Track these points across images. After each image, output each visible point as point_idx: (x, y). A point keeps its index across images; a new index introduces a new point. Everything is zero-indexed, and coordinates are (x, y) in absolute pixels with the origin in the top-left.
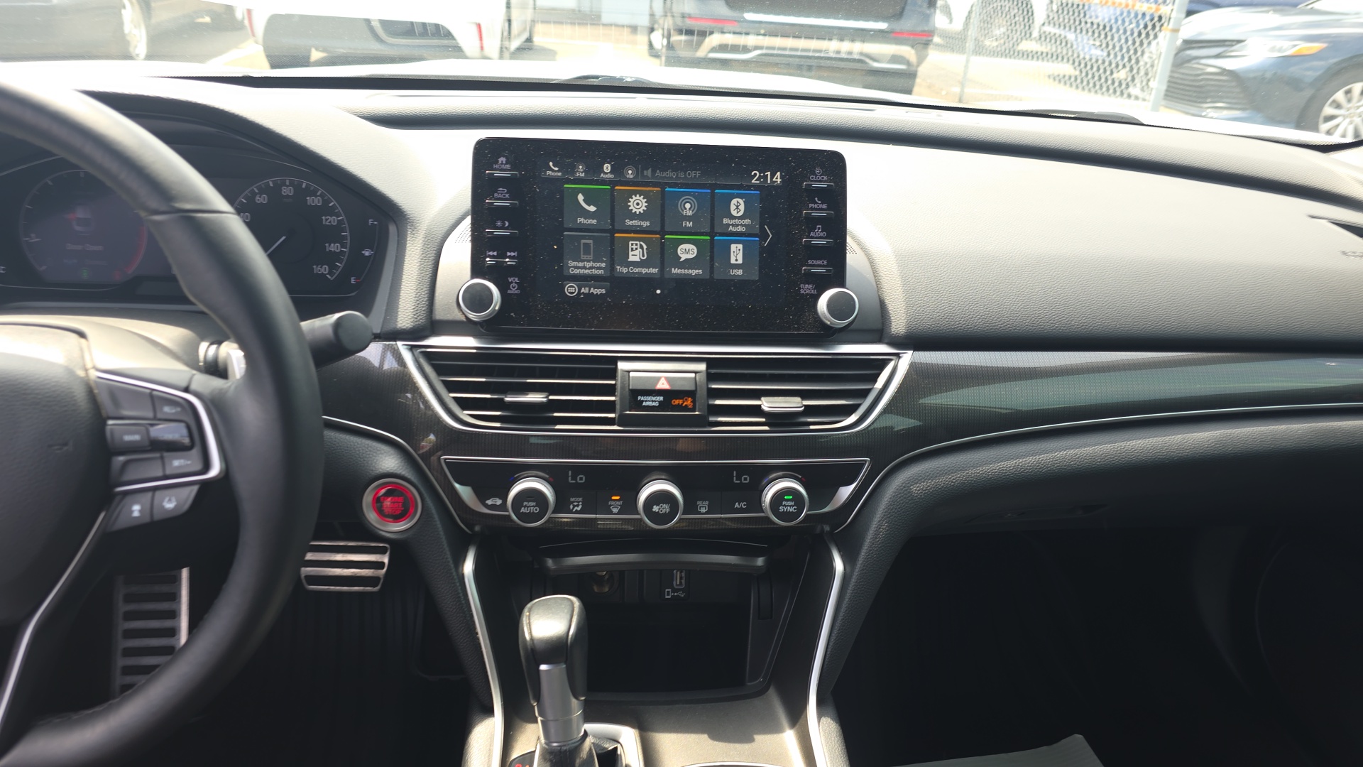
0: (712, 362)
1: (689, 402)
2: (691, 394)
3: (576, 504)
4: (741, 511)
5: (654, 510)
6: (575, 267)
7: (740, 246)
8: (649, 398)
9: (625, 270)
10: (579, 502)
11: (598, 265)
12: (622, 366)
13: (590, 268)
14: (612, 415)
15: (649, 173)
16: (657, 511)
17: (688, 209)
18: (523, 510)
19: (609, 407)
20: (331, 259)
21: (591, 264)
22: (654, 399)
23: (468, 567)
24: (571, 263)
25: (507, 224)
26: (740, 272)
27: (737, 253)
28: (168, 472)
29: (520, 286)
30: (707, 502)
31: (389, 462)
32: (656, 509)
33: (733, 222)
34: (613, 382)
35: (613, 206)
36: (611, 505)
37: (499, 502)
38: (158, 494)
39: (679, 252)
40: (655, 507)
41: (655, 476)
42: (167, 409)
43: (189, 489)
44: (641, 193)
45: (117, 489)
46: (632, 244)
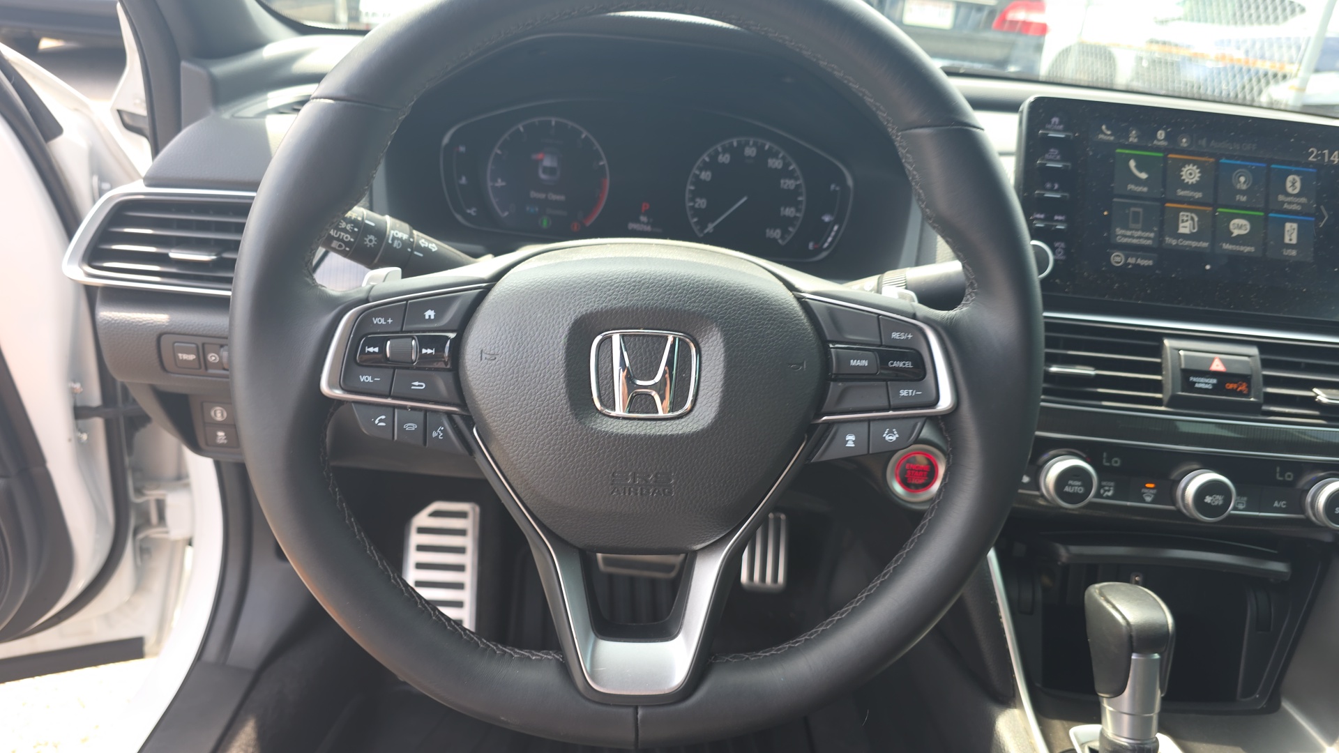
0: (1264, 346)
1: (1243, 388)
2: (1245, 378)
3: (1107, 488)
4: (1279, 510)
5: (1206, 501)
6: (1123, 235)
7: (1295, 226)
8: (1202, 380)
9: (1174, 242)
10: (1110, 487)
11: (1147, 234)
12: (1167, 342)
13: (1139, 237)
14: (1159, 396)
15: (1203, 142)
16: (1209, 502)
17: (1242, 182)
18: (1067, 489)
19: (1157, 386)
20: (785, 223)
21: (1139, 233)
22: (1207, 380)
24: (1119, 231)
25: (1056, 186)
26: (1294, 253)
27: (1291, 233)
29: (1069, 252)
30: (1245, 499)
32: (1208, 499)
33: (1289, 199)
34: (1158, 360)
35: (1165, 175)
36: (1144, 493)
38: (876, 425)
39: (1231, 227)
40: (1207, 497)
41: (1195, 466)
42: (895, 335)
43: (912, 422)
44: (1194, 163)
45: (825, 418)
46: (1183, 215)
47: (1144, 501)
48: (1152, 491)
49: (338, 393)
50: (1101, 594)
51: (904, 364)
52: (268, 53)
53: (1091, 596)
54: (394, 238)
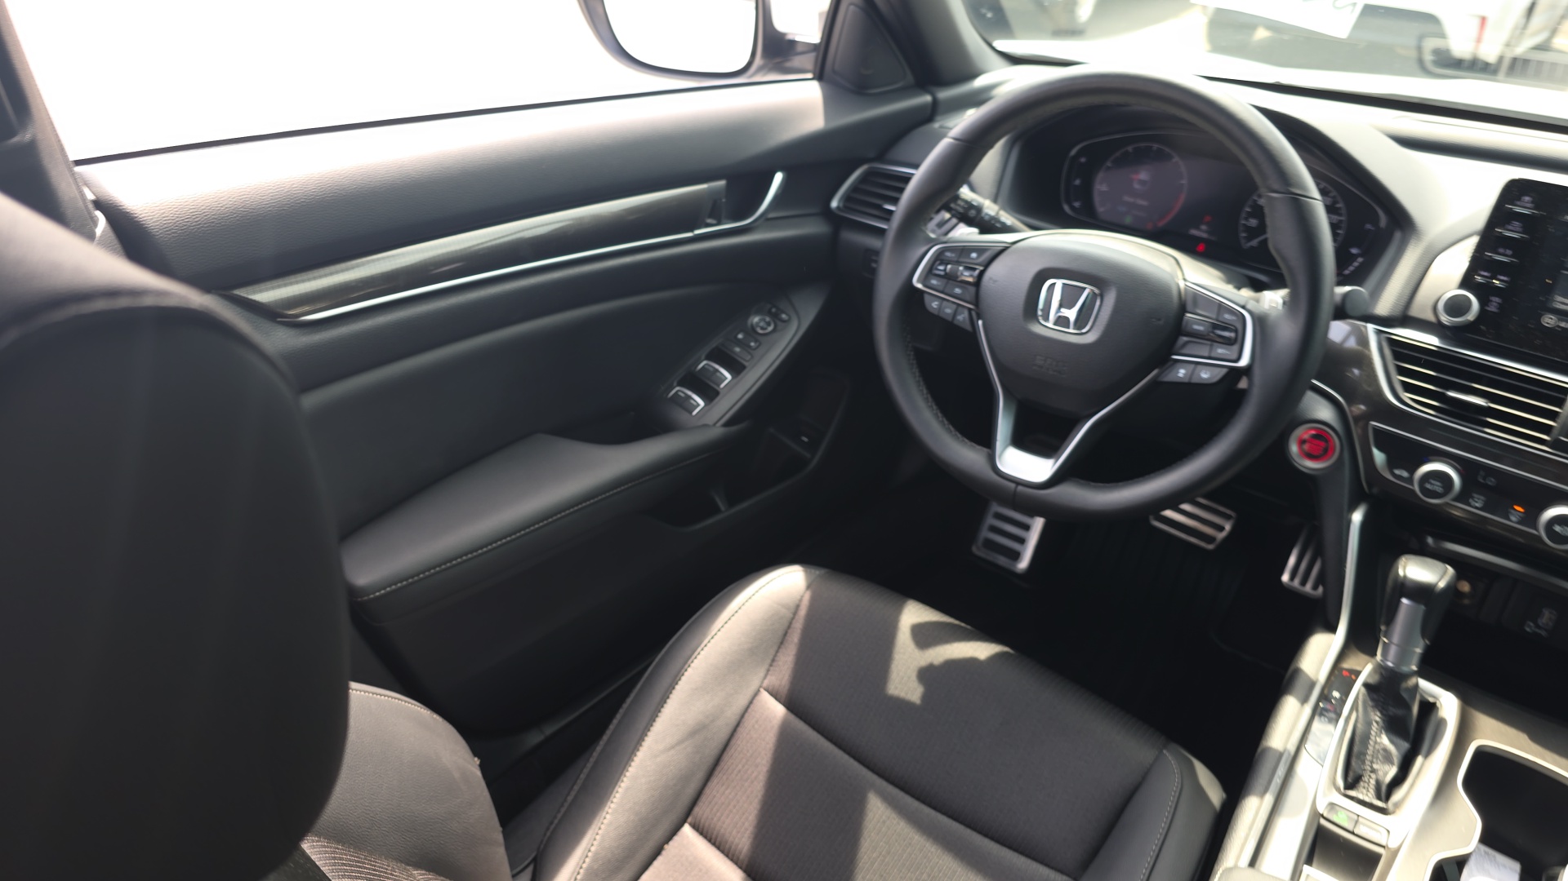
3: (1477, 500)
5: (1556, 528)
6: (1560, 302)
10: (1480, 500)
14: (1544, 437)
18: (1428, 486)
19: (1546, 429)
23: (1357, 517)
24: (1557, 298)
25: (1508, 252)
28: (1213, 355)
29: (1501, 306)
31: (1324, 412)
34: (1556, 409)
36: (1511, 513)
37: (1405, 474)
38: (1199, 367)
42: (1225, 315)
43: (1222, 369)
45: (1173, 357)
47: (1510, 520)
48: (1520, 514)
49: (920, 286)
51: (1226, 334)
52: (979, 82)
54: (987, 214)
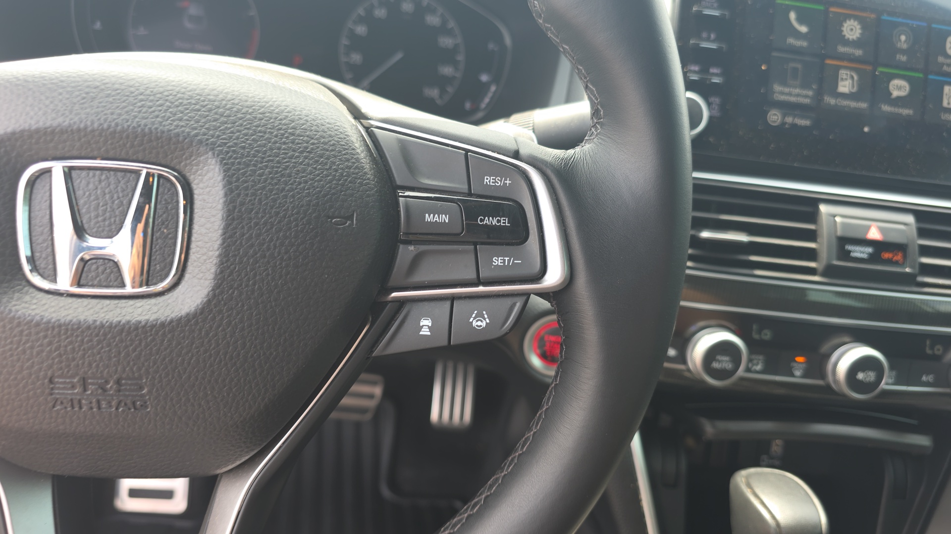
0: (921, 215)
1: (899, 257)
2: (900, 248)
3: (755, 362)
4: (927, 384)
6: (782, 92)
8: (858, 248)
9: (832, 101)
11: (805, 92)
12: (823, 208)
13: (798, 95)
14: (812, 265)
16: (861, 378)
17: (903, 40)
18: (715, 365)
19: (811, 254)
20: (443, 82)
21: (797, 91)
22: (863, 249)
24: (777, 88)
25: (713, 36)
27: (949, 96)
29: (722, 108)
30: (895, 372)
32: (860, 376)
33: (948, 61)
34: (812, 227)
35: (826, 30)
36: (794, 367)
37: (672, 352)
39: (891, 88)
40: (860, 374)
41: (846, 339)
42: (488, 180)
43: (508, 302)
44: (856, 18)
45: (394, 294)
46: (843, 73)
47: (793, 375)
48: (801, 366)
50: (749, 486)
51: (499, 221)
53: (738, 488)
